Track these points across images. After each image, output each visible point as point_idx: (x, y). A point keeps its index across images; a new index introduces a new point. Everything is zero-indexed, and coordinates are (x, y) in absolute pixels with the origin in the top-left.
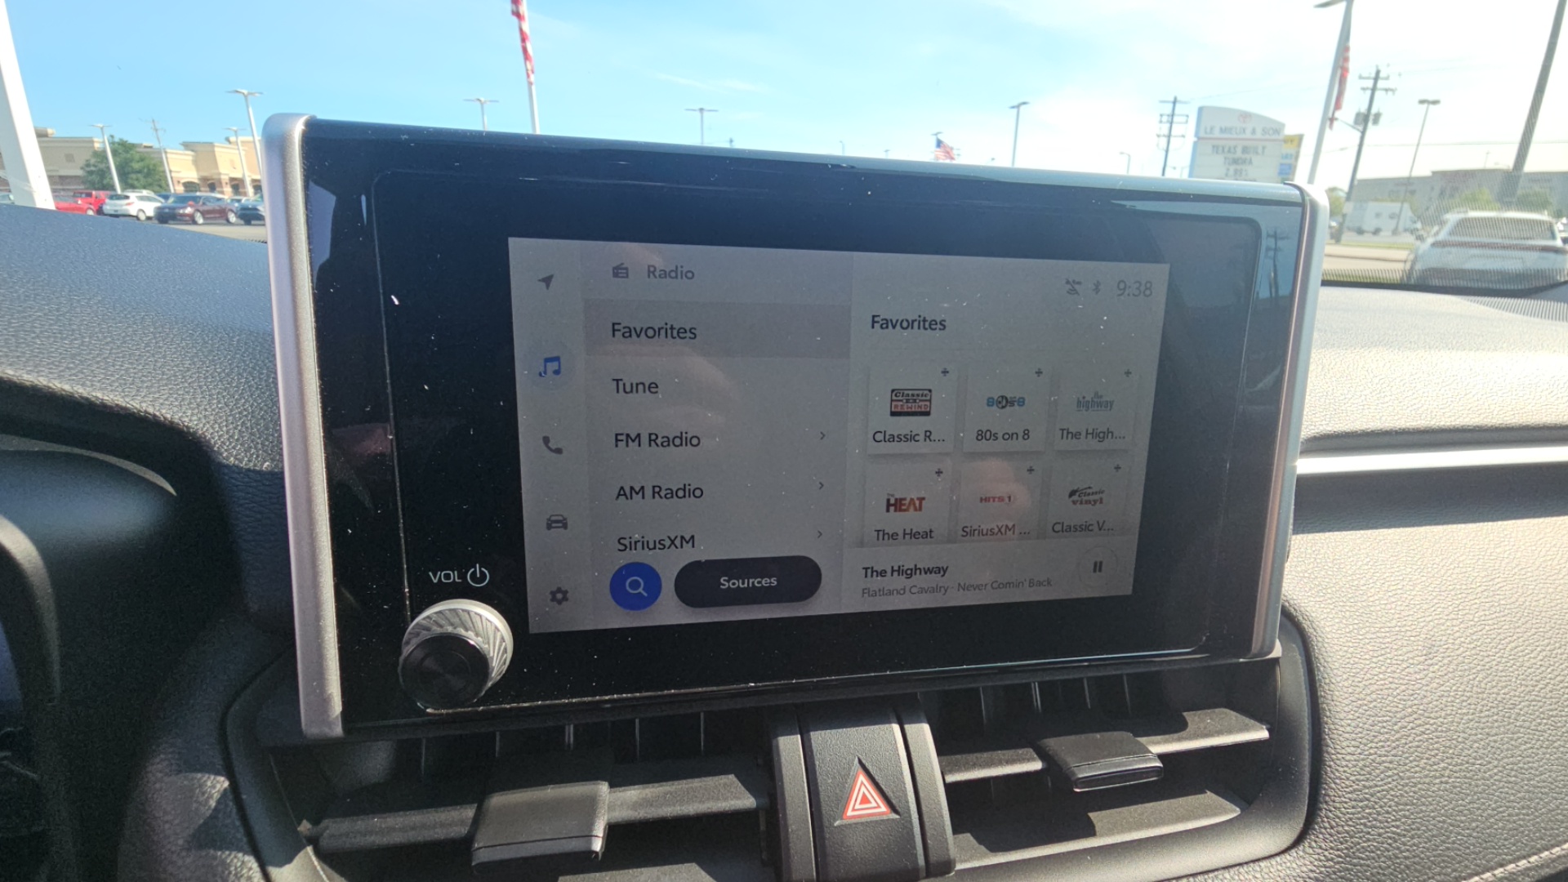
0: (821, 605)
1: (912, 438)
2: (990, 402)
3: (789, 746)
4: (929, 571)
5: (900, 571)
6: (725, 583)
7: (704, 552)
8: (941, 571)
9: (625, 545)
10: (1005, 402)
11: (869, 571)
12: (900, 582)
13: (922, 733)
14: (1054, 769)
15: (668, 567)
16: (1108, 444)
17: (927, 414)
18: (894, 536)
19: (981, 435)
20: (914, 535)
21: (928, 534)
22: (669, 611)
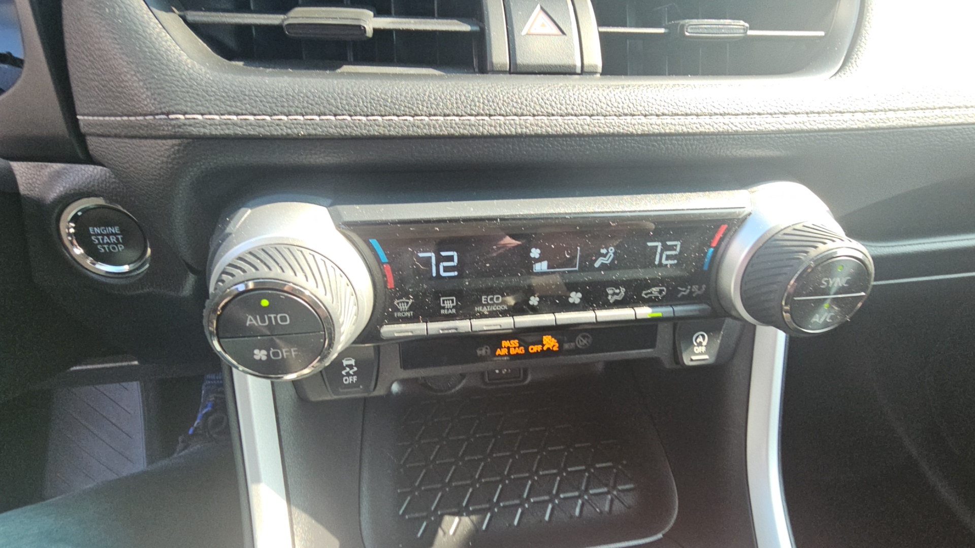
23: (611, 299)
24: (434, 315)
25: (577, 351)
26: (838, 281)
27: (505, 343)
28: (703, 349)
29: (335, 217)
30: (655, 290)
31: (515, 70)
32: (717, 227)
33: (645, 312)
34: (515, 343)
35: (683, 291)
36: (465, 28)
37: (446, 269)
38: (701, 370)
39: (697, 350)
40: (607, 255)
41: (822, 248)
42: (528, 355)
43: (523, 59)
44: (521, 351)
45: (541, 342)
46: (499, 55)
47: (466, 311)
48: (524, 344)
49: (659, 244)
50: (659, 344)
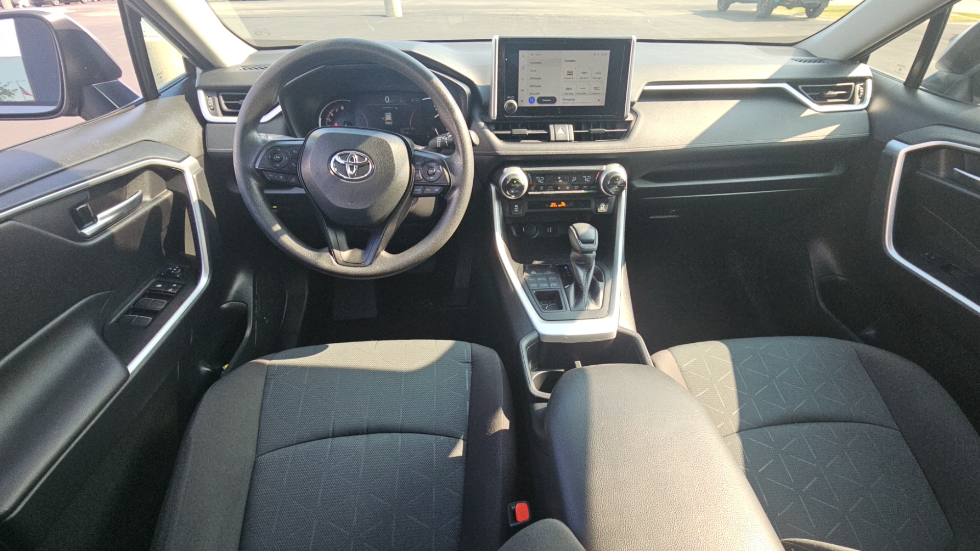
0: (556, 104)
1: (570, 79)
2: (582, 73)
3: (551, 127)
4: (572, 100)
5: (568, 100)
6: (544, 100)
7: (541, 95)
8: (574, 100)
9: (531, 94)
10: (584, 73)
11: (563, 99)
12: (568, 101)
13: (571, 126)
14: (590, 132)
15: (536, 97)
16: (600, 80)
17: (572, 75)
18: (567, 94)
19: (580, 78)
20: (570, 94)
21: (572, 94)
22: (536, 104)
23: (576, 188)
24: (539, 190)
25: (570, 207)
26: (619, 183)
27: (552, 204)
28: (603, 208)
29: (522, 170)
30: (585, 187)
31: (556, 141)
32: (597, 173)
33: (583, 191)
34: (555, 204)
35: (592, 187)
36: (546, 132)
37: (542, 181)
38: (602, 214)
39: (602, 208)
40: (574, 179)
41: (612, 176)
42: (558, 207)
43: (557, 139)
44: (556, 206)
45: (561, 204)
46: (553, 138)
47: (545, 190)
48: (557, 204)
49: (586, 177)
50: (592, 207)
